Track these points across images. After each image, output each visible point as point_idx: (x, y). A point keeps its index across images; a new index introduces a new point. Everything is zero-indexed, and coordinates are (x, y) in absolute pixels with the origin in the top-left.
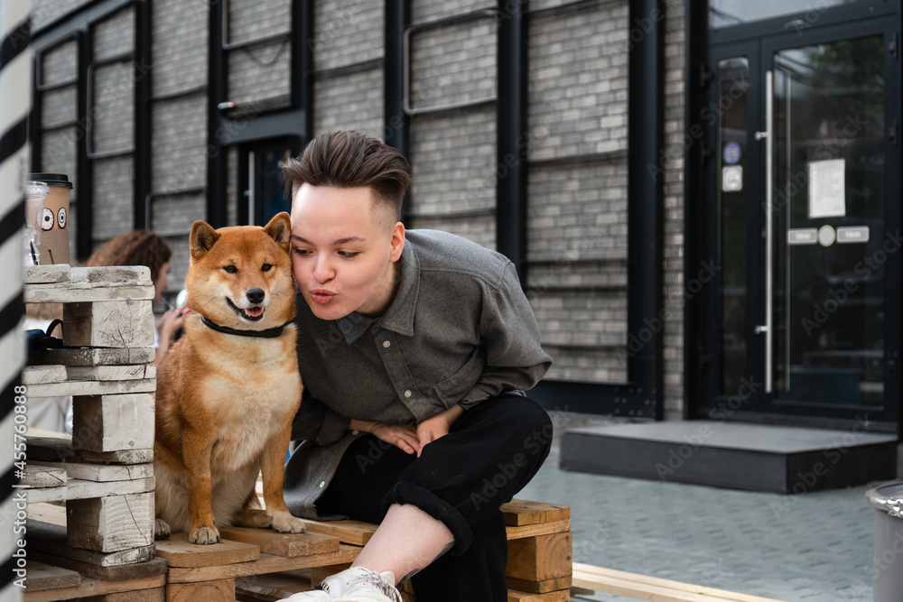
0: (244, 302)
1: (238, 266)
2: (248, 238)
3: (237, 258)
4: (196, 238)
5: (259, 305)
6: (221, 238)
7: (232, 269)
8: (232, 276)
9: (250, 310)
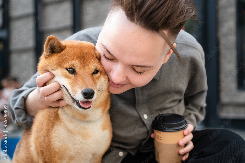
0: (79, 97)
1: (77, 70)
2: (85, 51)
3: (76, 63)
4: (49, 47)
5: (90, 100)
6: (67, 48)
7: (72, 71)
8: (72, 76)
9: (83, 102)
